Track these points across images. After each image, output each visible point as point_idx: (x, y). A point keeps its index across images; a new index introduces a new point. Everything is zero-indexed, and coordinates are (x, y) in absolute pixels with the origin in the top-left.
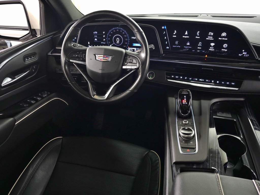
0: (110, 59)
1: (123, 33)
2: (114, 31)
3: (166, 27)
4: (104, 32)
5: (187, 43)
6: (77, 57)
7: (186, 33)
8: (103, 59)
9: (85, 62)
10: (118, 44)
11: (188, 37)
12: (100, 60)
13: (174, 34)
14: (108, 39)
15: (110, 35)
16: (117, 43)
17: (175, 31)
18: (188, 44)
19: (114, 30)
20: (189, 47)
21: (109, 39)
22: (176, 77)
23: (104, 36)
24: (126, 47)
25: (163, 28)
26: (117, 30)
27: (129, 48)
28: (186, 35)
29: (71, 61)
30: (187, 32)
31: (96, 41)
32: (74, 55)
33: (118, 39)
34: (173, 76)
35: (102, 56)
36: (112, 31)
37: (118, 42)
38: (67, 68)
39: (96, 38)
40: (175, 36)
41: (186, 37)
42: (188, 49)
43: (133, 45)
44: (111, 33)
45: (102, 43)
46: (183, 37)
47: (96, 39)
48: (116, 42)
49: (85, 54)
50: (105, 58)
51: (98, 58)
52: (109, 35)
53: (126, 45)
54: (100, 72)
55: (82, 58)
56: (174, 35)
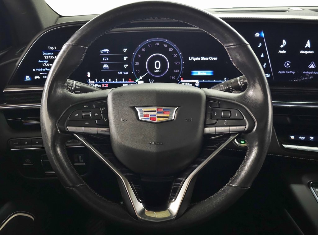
0: (173, 114)
1: (170, 49)
2: (150, 46)
3: (263, 34)
4: (125, 50)
5: (309, 64)
6: (87, 118)
7: (308, 45)
8: (158, 117)
9: (106, 129)
10: (158, 73)
11: (313, 52)
12: (149, 120)
13: (282, 46)
14: (135, 63)
15: (139, 56)
16: (155, 71)
17: (284, 42)
18: (312, 66)
19: (149, 43)
20: (314, 73)
21: (137, 63)
22: (300, 137)
23: (125, 58)
24: (176, 78)
25: (257, 35)
26: (157, 44)
27: (182, 81)
28: (308, 49)
29: (70, 129)
30: (308, 42)
31: (106, 69)
32: (77, 115)
33: (158, 63)
34: (292, 137)
35: (155, 109)
36: (145, 46)
37: (158, 69)
39: (106, 62)
40: (284, 52)
41: (306, 52)
42: (312, 77)
43: (191, 73)
44: (143, 50)
45: (121, 73)
46: (302, 52)
47: (106, 66)
48: (152, 68)
50: (161, 113)
51: (145, 116)
52: (137, 55)
53: (176, 75)
54: (152, 148)
55: (99, 118)
56: (282, 49)
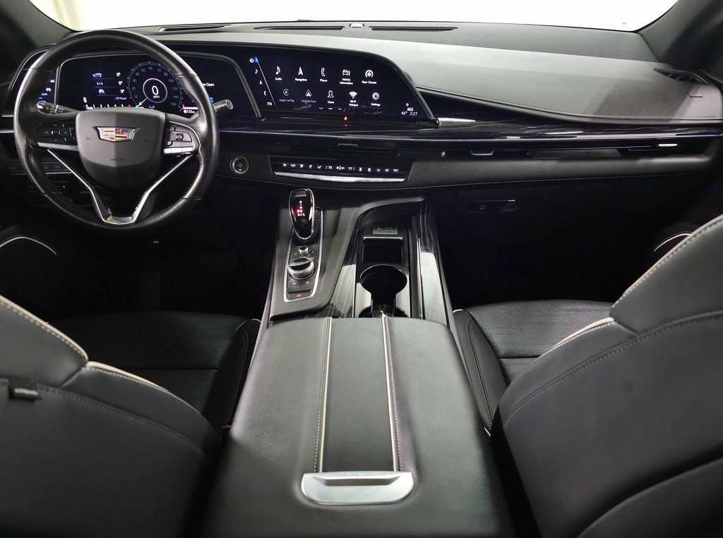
0: (131, 135)
1: (165, 74)
2: (143, 70)
3: (257, 60)
4: (118, 74)
5: (305, 92)
6: (56, 136)
7: (301, 72)
8: (116, 137)
9: (75, 146)
10: (157, 99)
11: (306, 80)
12: (109, 139)
13: (277, 73)
14: (131, 88)
15: (134, 80)
16: (154, 97)
17: (278, 68)
18: (308, 95)
19: (143, 67)
20: (312, 101)
21: (134, 88)
22: (292, 165)
23: (120, 83)
24: (177, 104)
25: (252, 61)
26: (150, 68)
27: (185, 108)
28: (301, 77)
29: (41, 144)
30: (300, 69)
31: (102, 94)
32: (47, 133)
33: (155, 89)
34: (285, 165)
35: (114, 129)
36: (139, 70)
37: (156, 95)
38: (32, 161)
39: (101, 87)
40: (280, 79)
41: (301, 80)
42: (310, 106)
44: (137, 74)
45: (118, 98)
46: (296, 79)
47: (101, 91)
48: (151, 95)
49: (73, 128)
50: (119, 133)
51: (105, 135)
52: (131, 80)
53: (177, 101)
54: (112, 164)
55: (68, 137)
56: (278, 76)
